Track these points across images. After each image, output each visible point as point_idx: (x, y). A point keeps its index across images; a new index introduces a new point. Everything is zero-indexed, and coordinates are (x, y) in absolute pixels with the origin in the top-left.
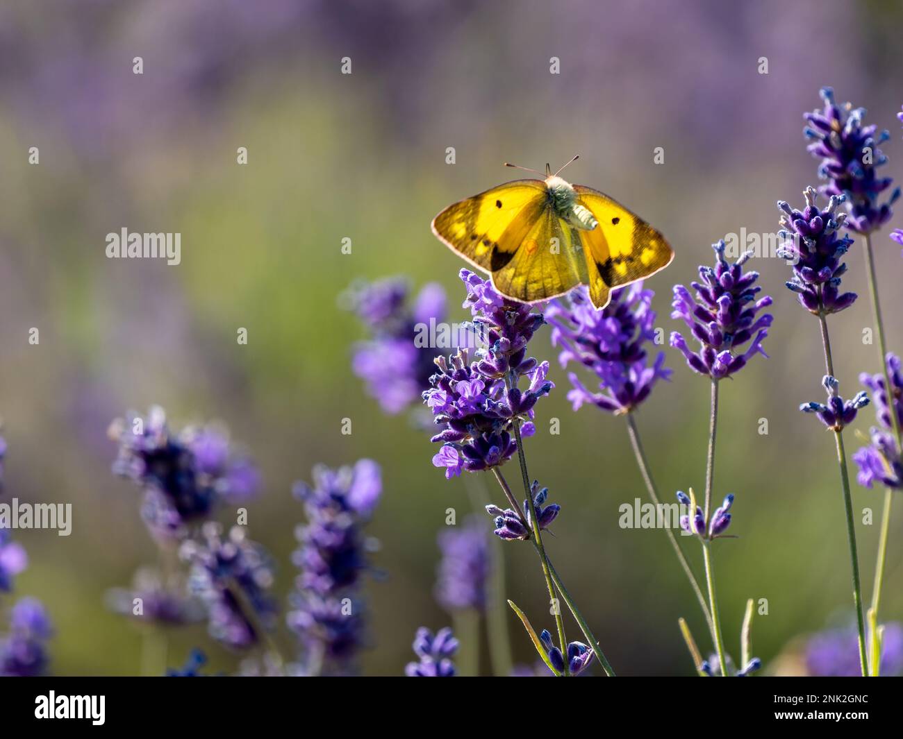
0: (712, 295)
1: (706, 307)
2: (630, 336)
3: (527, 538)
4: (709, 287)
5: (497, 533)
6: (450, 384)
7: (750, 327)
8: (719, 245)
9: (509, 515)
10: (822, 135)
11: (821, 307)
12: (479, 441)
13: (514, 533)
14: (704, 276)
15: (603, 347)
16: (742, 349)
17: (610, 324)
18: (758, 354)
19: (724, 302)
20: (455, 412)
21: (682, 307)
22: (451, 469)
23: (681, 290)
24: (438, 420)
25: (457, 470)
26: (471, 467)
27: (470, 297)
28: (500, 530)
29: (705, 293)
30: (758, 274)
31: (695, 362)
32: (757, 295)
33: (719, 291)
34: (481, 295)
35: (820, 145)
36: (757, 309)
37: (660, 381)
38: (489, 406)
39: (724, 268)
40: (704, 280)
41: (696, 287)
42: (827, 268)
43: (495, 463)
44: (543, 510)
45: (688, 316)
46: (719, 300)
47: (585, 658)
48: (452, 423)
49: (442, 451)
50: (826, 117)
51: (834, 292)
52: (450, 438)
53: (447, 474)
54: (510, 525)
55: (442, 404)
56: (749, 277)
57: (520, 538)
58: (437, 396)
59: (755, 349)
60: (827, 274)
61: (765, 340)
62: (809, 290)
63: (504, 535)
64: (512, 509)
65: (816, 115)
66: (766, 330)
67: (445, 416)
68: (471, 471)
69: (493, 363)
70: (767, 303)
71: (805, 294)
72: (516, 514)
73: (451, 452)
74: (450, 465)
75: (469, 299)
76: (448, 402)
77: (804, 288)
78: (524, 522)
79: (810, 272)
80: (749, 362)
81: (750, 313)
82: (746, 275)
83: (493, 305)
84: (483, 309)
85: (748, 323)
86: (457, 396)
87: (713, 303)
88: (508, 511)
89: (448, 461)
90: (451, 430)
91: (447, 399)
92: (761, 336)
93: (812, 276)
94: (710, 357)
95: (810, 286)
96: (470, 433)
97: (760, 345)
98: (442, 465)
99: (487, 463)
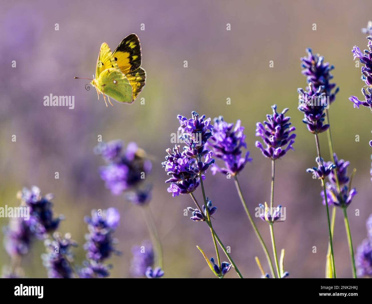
0: (272, 126)
1: (270, 131)
2: (236, 144)
3: (204, 220)
4: (271, 123)
5: (192, 219)
6: (174, 159)
7: (287, 139)
8: (274, 106)
9: (197, 211)
10: (308, 66)
11: (316, 131)
12: (185, 182)
13: (199, 218)
14: (269, 119)
15: (226, 149)
16: (285, 147)
17: (229, 140)
18: (290, 150)
19: (278, 128)
20: (176, 171)
21: (260, 131)
22: (175, 193)
23: (260, 125)
24: (169, 174)
25: (177, 194)
26: (182, 192)
27: (182, 126)
28: (193, 217)
29: (269, 126)
30: (290, 117)
31: (266, 153)
32: (290, 126)
33: (275, 124)
34: (187, 125)
35: (307, 70)
36: (290, 132)
37: (248, 163)
38: (191, 169)
39: (277, 115)
40: (269, 121)
41: (266, 123)
42: (319, 115)
43: (191, 191)
44: (210, 209)
45: (262, 135)
46: (276, 128)
47: (228, 268)
48: (174, 175)
49: (171, 186)
50: (309, 59)
51: (321, 124)
52: (174, 181)
53: (173, 195)
54: (198, 215)
55: (171, 167)
56: (287, 119)
57: (201, 220)
58: (169, 164)
59: (289, 147)
60: (319, 117)
61: (293, 144)
62: (311, 123)
63: (195, 219)
64: (198, 209)
65: (305, 59)
66: (293, 140)
67: (172, 172)
68: (182, 194)
69: (192, 152)
70: (294, 129)
71: (310, 125)
72: (200, 211)
73: (175, 186)
74: (174, 192)
75: (182, 127)
76: (174, 167)
77: (310, 123)
78: (203, 214)
79: (312, 116)
80: (287, 153)
81: (287, 133)
82: (286, 118)
83: (191, 129)
84: (187, 131)
85: (287, 137)
86: (177, 164)
87: (273, 129)
88: (196, 209)
89: (173, 190)
90: (174, 178)
91: (173, 166)
92: (292, 142)
93: (313, 118)
94: (271, 151)
95: (311, 122)
96: (181, 179)
97: (291, 146)
98: (171, 191)
99: (188, 191)
